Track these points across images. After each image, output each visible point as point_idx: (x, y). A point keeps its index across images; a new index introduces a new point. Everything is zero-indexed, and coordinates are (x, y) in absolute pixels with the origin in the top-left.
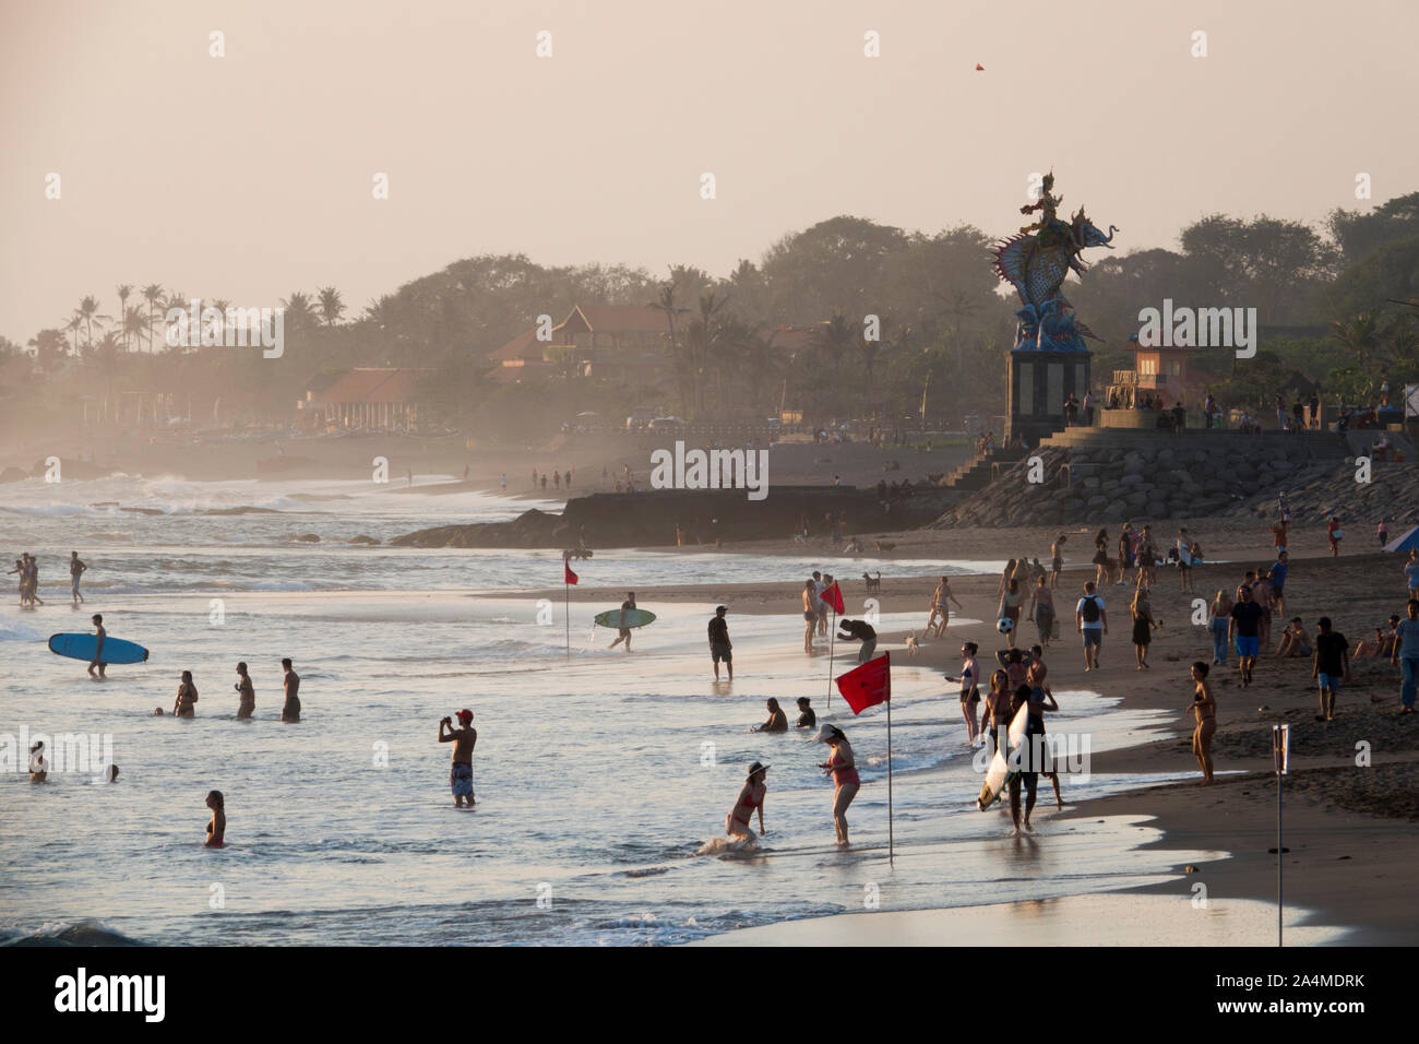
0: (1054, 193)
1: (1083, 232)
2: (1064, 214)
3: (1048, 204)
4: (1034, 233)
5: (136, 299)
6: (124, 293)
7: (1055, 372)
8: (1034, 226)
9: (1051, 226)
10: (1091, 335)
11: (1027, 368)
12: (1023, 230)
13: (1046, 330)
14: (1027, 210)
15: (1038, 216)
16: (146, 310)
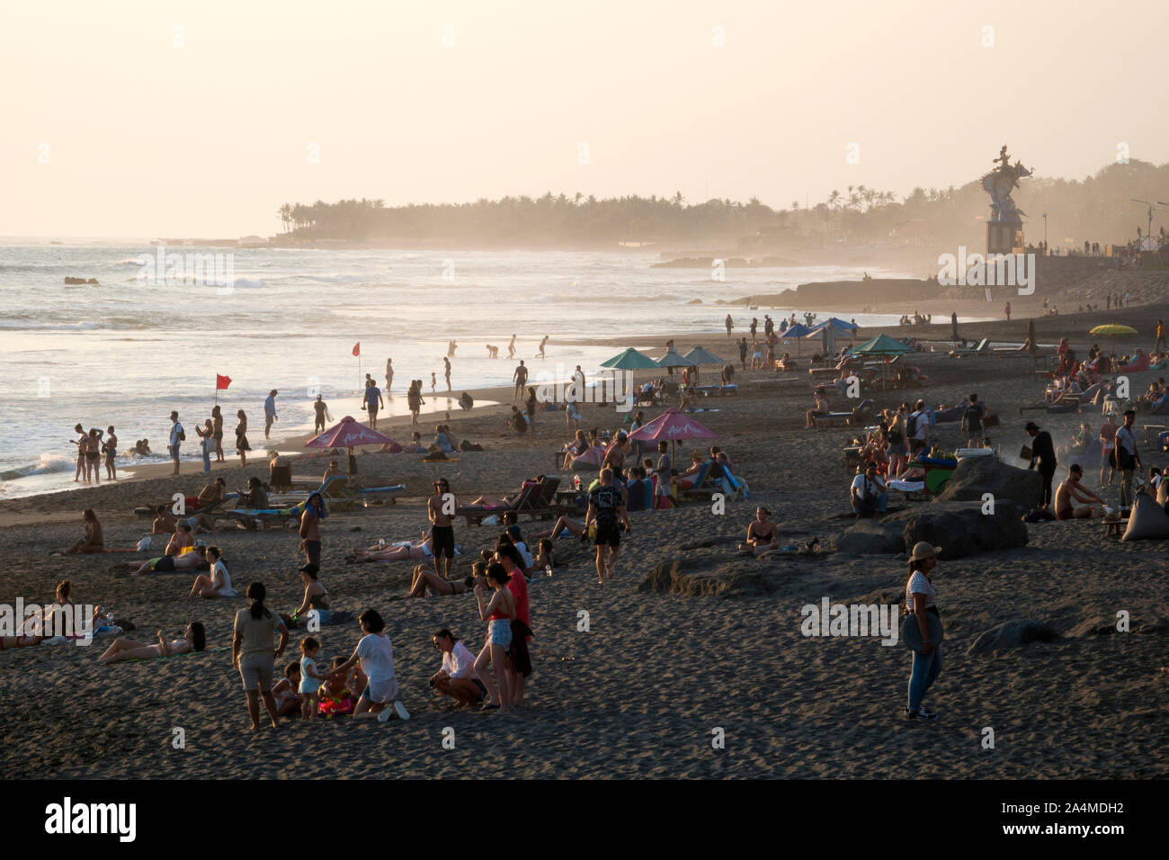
0: (1007, 154)
1: (1020, 170)
2: (1012, 163)
3: (1004, 158)
4: (998, 171)
5: (855, 191)
6: (850, 189)
7: (1006, 230)
8: (998, 168)
9: (1006, 168)
10: (1023, 214)
11: (995, 229)
12: (994, 170)
13: (1002, 213)
14: (996, 161)
15: (1000, 163)
16: (859, 196)
